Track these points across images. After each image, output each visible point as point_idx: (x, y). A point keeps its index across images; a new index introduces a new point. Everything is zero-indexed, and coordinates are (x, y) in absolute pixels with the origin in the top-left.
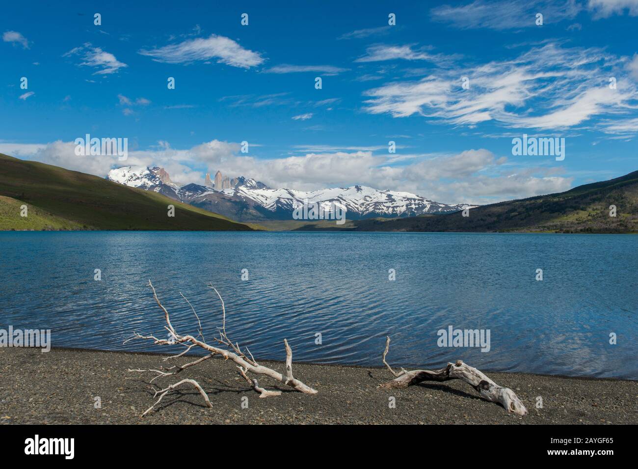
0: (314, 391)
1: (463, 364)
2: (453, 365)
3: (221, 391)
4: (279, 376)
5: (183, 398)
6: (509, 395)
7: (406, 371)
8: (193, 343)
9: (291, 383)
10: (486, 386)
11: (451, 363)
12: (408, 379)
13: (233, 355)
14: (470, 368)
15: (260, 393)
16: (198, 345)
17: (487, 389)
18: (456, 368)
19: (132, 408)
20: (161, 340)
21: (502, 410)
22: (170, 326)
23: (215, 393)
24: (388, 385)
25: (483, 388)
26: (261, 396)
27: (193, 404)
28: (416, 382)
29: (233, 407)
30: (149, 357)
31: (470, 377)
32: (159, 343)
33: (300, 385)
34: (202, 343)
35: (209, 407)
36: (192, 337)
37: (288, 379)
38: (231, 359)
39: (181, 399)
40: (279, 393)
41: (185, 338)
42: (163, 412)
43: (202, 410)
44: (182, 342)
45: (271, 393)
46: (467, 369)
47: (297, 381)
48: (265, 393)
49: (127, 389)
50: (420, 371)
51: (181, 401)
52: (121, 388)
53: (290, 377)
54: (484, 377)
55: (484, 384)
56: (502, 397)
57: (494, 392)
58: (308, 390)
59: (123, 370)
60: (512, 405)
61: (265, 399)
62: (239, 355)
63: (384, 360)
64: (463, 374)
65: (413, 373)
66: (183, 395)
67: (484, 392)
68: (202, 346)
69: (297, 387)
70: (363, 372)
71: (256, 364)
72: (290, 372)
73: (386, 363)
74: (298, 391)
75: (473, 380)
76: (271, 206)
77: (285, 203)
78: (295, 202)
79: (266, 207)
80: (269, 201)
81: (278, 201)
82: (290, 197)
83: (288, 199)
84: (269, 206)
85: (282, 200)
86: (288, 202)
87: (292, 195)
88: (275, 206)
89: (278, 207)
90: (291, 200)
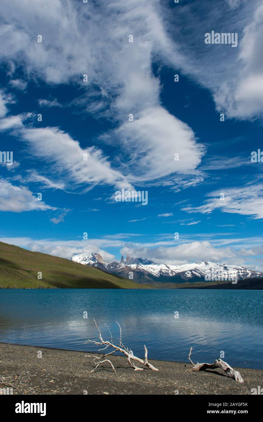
0: (157, 370)
1: (221, 360)
2: (217, 361)
3: (119, 367)
4: (142, 361)
5: (105, 369)
6: (237, 374)
7: (199, 364)
8: (109, 344)
9: (147, 365)
10: (229, 370)
11: (216, 360)
12: (199, 367)
13: (124, 351)
14: (224, 362)
15: (135, 368)
16: (111, 345)
17: (229, 372)
18: (218, 362)
19: (86, 370)
20: (97, 343)
21: (233, 381)
22: (101, 337)
23: (117, 368)
24: (191, 370)
25: (228, 371)
26: (135, 370)
27: (108, 371)
28: (203, 369)
29: (124, 373)
30: (92, 354)
31: (223, 366)
32: (97, 344)
33: (151, 366)
34: (112, 345)
35: (114, 372)
36: (109, 342)
37: (146, 363)
38: (123, 352)
39: (104, 369)
40: (142, 369)
41: (106, 342)
42: (98, 373)
43: (112, 373)
44: (105, 344)
45: (139, 369)
46: (222, 363)
47: (149, 364)
48: (137, 369)
49: (84, 365)
50: (204, 363)
51: (104, 370)
52: (82, 364)
53: (147, 362)
54: (229, 366)
55: (228, 369)
56: (234, 375)
57: (232, 373)
58: (155, 369)
59: (82, 358)
60: (238, 379)
62: (127, 351)
63: (189, 358)
64: (220, 365)
65: (201, 364)
66: (105, 368)
67: (228, 373)
68: (112, 346)
69: (149, 367)
70: (183, 365)
71: (133, 355)
72: (146, 360)
73: (190, 359)
74: (151, 369)
75: (224, 368)
76: (157, 274)
77: (165, 272)
78: (170, 271)
79: (154, 275)
80: (155, 271)
81: (161, 271)
82: (167, 269)
83: (166, 270)
84: (156, 274)
85: (163, 271)
86: (166, 271)
87: (169, 268)
88: (159, 274)
89: (161, 275)
90: (168, 270)
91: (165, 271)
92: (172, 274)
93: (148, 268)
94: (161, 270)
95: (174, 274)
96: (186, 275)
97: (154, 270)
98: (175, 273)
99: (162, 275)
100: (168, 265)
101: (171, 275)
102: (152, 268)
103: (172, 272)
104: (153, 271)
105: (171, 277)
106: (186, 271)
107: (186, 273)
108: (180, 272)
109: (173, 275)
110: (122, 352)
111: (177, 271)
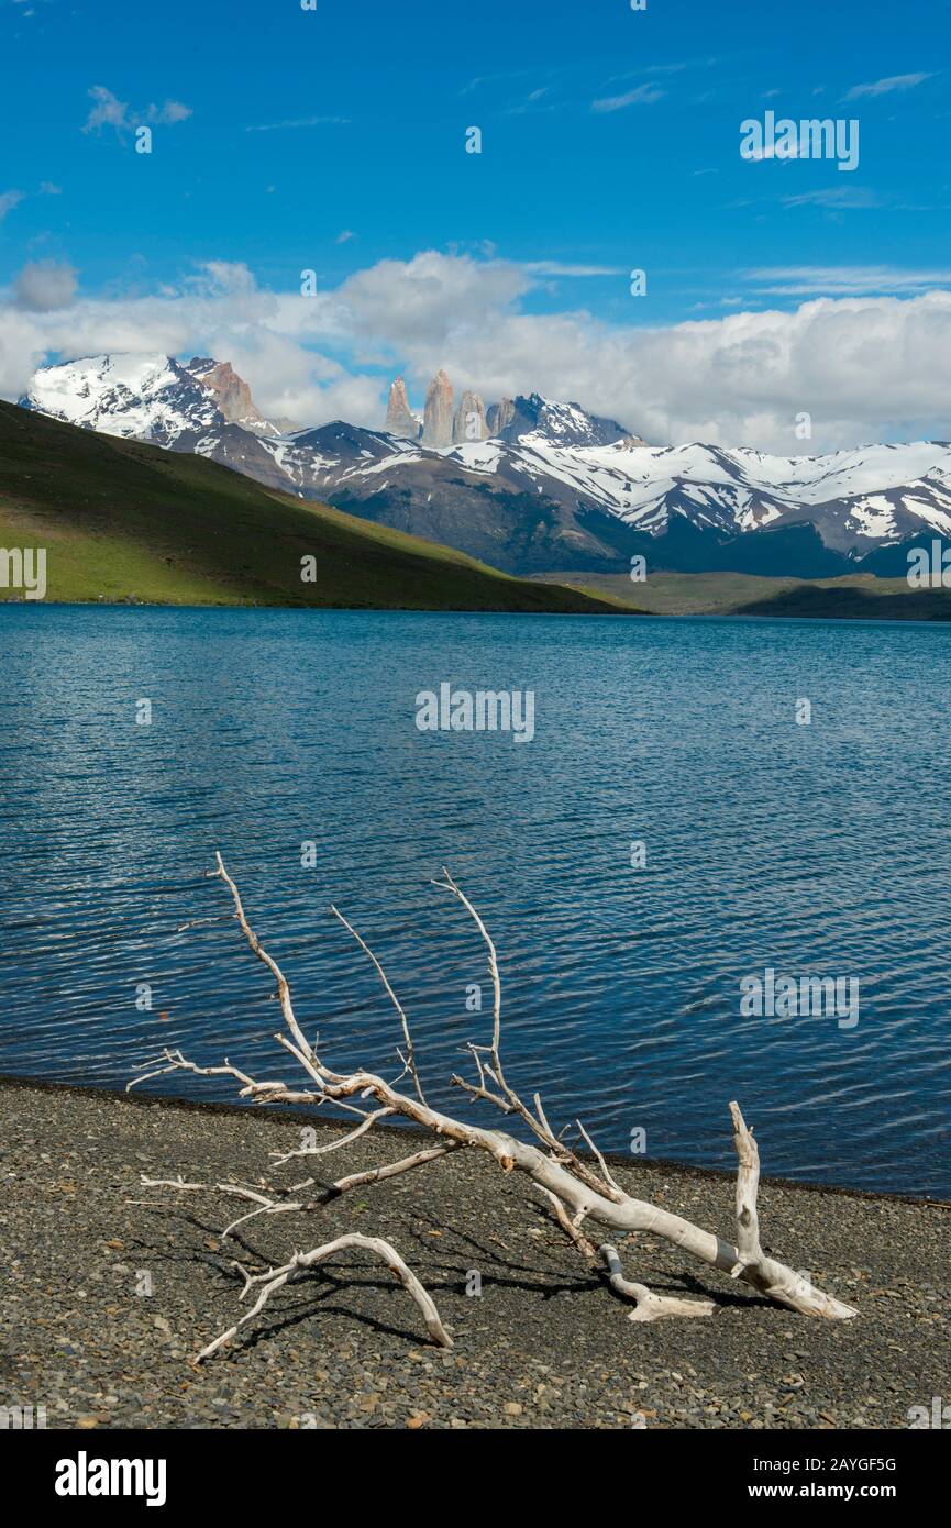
0: (842, 1311)
4: (705, 1242)
5: (341, 1299)
8: (382, 1104)
9: (754, 1275)
13: (528, 1153)
15: (631, 1301)
16: (401, 1112)
19: (160, 1322)
20: (261, 1086)
22: (297, 1034)
26: (637, 1315)
27: (378, 1327)
30: (203, 1120)
32: (255, 1094)
33: (796, 1285)
35: (438, 1343)
36: (377, 1081)
37: (745, 1259)
38: (525, 1169)
39: (331, 1302)
40: (704, 1308)
41: (351, 1082)
42: (270, 1349)
43: (414, 1356)
44: (342, 1096)
45: (674, 1305)
47: (774, 1268)
48: (651, 1306)
49: (135, 1248)
51: (335, 1311)
52: (116, 1241)
53: (750, 1253)
58: (821, 1306)
59: (115, 1167)
61: (650, 1330)
62: (552, 1153)
66: (341, 1285)
68: (413, 1117)
69: (775, 1290)
71: (616, 1192)
72: (751, 1234)
74: (779, 1304)
76: (647, 516)
77: (706, 503)
78: (743, 496)
79: (627, 519)
80: (634, 497)
81: (675, 496)
82: (724, 477)
83: (716, 487)
84: (640, 514)
85: (692, 492)
86: (715, 496)
87: (734, 471)
88: (663, 512)
89: (675, 520)
90: (730, 489)
91: (710, 491)
92: (759, 512)
93: (583, 474)
94: (680, 487)
95: (774, 514)
96: (857, 523)
97: (628, 488)
98: (780, 507)
99: (687, 521)
100: (734, 452)
101: (747, 521)
102: (611, 473)
103: (759, 498)
104: (620, 495)
105: (751, 533)
106: (858, 498)
107: (855, 512)
108: (812, 501)
109: (765, 520)
110: (517, 1167)
111: (795, 497)
